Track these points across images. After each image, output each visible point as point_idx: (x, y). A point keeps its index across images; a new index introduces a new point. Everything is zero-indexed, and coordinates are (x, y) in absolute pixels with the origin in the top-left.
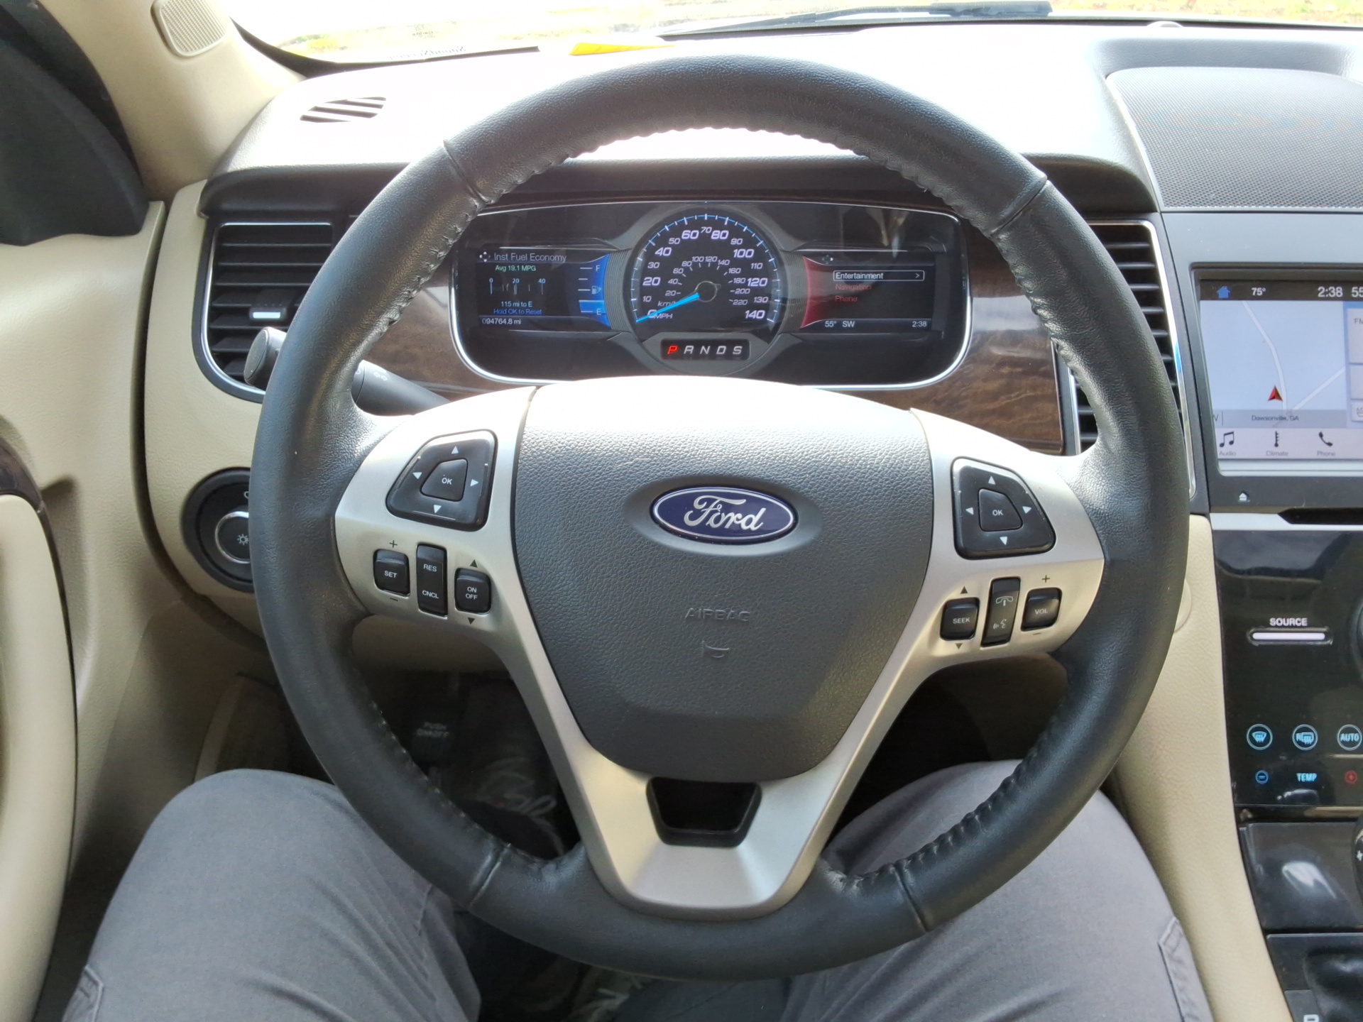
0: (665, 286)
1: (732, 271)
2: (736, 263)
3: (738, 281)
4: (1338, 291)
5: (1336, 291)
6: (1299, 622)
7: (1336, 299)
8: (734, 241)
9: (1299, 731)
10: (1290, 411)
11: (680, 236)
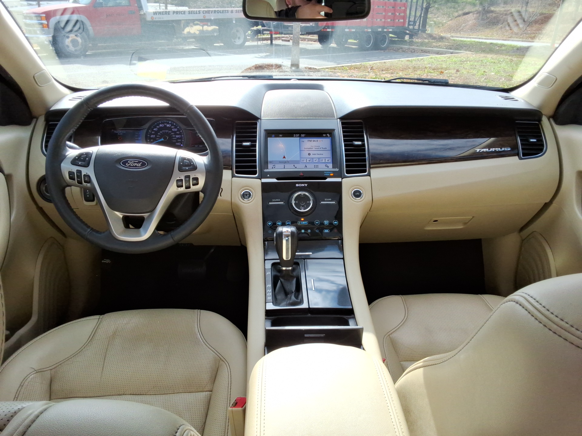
0: (156, 137)
1: (172, 134)
2: (173, 132)
3: (173, 136)
5: (297, 135)
6: (278, 200)
7: (298, 137)
8: (172, 127)
9: (278, 222)
10: (287, 161)
11: (159, 126)
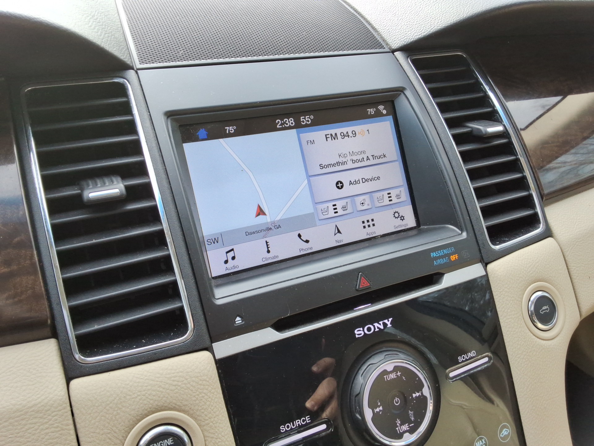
4: (291, 122)
5: (289, 122)
6: (303, 421)
7: (290, 128)
10: (273, 223)
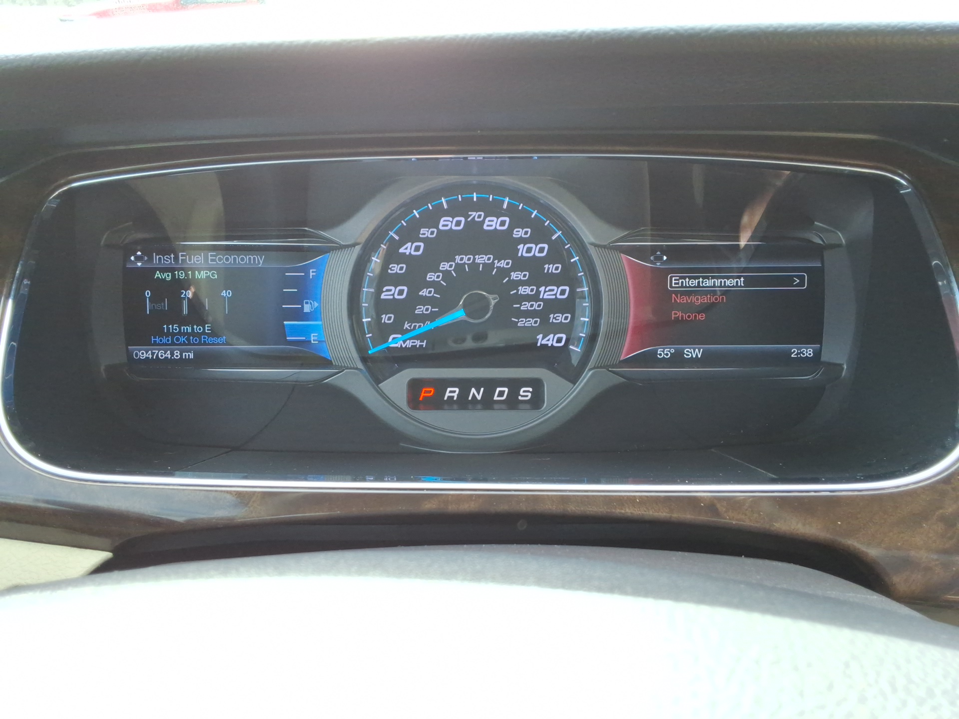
0: (414, 299)
1: (515, 276)
2: (520, 264)
3: (524, 290)
8: (518, 233)
11: (437, 226)
